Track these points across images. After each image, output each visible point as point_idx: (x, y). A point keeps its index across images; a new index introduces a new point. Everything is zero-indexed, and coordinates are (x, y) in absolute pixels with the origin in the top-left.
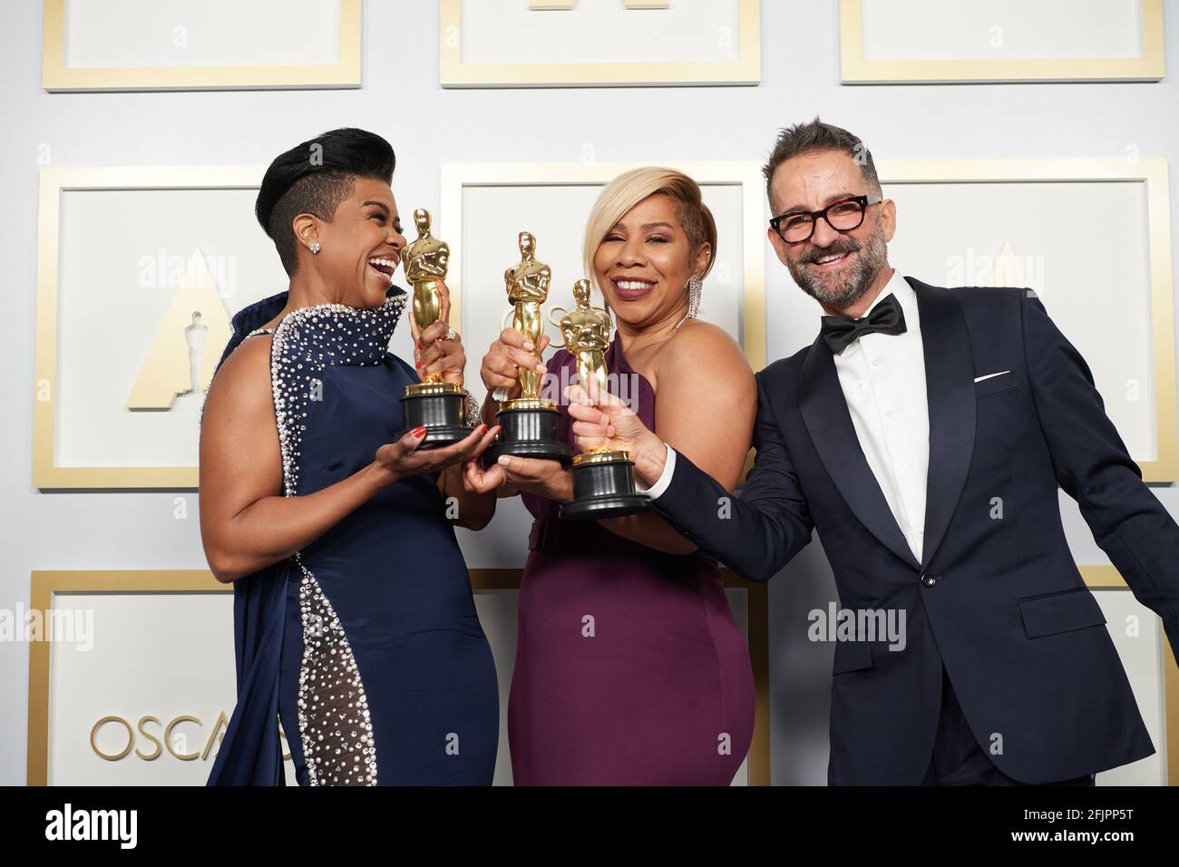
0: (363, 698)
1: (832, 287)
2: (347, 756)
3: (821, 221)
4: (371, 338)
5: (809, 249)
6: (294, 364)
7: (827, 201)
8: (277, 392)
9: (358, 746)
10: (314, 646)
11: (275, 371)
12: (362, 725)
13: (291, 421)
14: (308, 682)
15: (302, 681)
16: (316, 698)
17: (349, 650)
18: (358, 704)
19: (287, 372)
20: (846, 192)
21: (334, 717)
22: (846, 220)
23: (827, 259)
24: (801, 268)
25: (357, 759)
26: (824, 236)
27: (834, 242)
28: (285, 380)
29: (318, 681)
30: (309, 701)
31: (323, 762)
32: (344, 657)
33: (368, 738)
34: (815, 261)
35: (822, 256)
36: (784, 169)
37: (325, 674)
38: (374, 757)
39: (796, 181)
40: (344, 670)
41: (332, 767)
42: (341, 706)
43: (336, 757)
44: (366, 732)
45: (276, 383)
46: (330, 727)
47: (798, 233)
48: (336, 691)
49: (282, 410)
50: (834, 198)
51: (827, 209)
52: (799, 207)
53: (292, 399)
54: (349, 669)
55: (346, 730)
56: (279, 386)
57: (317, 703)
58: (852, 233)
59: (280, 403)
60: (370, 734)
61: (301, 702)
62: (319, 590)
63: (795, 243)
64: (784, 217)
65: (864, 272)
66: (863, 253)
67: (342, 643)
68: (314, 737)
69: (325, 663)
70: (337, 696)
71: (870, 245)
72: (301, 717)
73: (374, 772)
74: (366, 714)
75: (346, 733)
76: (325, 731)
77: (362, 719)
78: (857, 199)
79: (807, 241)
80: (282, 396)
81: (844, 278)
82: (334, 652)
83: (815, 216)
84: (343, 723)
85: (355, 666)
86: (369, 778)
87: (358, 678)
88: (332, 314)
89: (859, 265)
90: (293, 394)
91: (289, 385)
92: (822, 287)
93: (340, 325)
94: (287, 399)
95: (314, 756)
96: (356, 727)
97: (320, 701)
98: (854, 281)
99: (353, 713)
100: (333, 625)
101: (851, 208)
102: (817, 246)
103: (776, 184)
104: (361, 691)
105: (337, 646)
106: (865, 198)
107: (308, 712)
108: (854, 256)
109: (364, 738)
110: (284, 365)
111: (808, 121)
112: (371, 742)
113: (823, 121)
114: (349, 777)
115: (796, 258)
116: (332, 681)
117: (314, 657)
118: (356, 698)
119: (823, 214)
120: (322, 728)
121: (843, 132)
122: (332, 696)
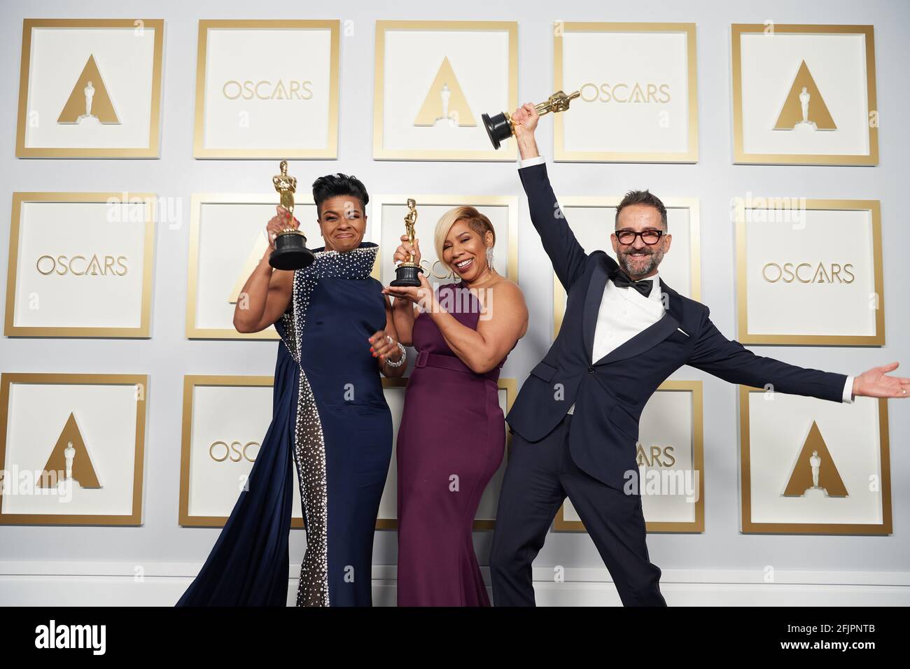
0: (321, 431)
1: (636, 268)
2: (313, 456)
3: (639, 237)
4: (353, 267)
5: (630, 248)
6: (305, 275)
7: (644, 229)
8: (295, 287)
9: (318, 452)
10: (301, 405)
11: (295, 276)
12: (320, 442)
13: (300, 300)
14: (299, 422)
15: (297, 421)
16: (302, 429)
17: (316, 408)
18: (319, 433)
19: (301, 278)
20: (654, 226)
21: (309, 438)
22: (650, 240)
23: (637, 255)
24: (624, 256)
25: (317, 458)
26: (639, 244)
27: (642, 248)
28: (300, 281)
29: (303, 421)
30: (299, 430)
31: (303, 459)
32: (314, 411)
33: (322, 449)
34: (631, 254)
35: (635, 253)
36: (627, 209)
37: (306, 418)
38: (325, 457)
39: (631, 216)
40: (313, 417)
41: (307, 461)
42: (312, 434)
43: (309, 456)
44: (322, 446)
45: (295, 282)
46: (307, 442)
47: (627, 240)
48: (310, 427)
49: (296, 295)
50: (647, 228)
51: (643, 232)
52: (630, 229)
53: (302, 290)
54: (316, 417)
55: (313, 444)
56: (296, 284)
57: (302, 432)
58: (651, 246)
59: (295, 291)
60: (324, 447)
61: (296, 430)
62: (306, 380)
63: (624, 244)
64: (622, 231)
65: (652, 265)
66: (653, 256)
67: (313, 405)
68: (300, 447)
69: (307, 414)
70: (310, 429)
71: (658, 253)
72: (296, 437)
73: (325, 464)
74: (322, 438)
75: (313, 447)
76: (305, 444)
77: (320, 440)
78: (658, 232)
79: (630, 244)
80: (297, 288)
81: (642, 265)
82: (310, 408)
83: (637, 234)
84: (312, 442)
85: (318, 416)
86: (322, 466)
87: (319, 421)
88: (334, 256)
89: (651, 261)
90: (303, 288)
91: (301, 284)
92: (632, 267)
93: (337, 261)
94: (299, 290)
95: (300, 455)
96: (317, 443)
97: (303, 431)
98: (647, 268)
99: (316, 437)
100: (310, 396)
101: (654, 235)
102: (634, 248)
103: (621, 215)
104: (320, 427)
105: (311, 406)
106: (661, 232)
107: (299, 435)
108: (649, 256)
109: (320, 448)
110: (300, 274)
111: (643, 190)
112: (324, 450)
113: (650, 192)
114: (314, 466)
115: (622, 251)
116: (308, 422)
117: (302, 410)
118: (318, 431)
119: (640, 234)
120: (304, 443)
121: (657, 199)
122: (308, 429)
